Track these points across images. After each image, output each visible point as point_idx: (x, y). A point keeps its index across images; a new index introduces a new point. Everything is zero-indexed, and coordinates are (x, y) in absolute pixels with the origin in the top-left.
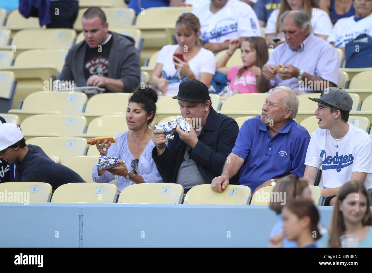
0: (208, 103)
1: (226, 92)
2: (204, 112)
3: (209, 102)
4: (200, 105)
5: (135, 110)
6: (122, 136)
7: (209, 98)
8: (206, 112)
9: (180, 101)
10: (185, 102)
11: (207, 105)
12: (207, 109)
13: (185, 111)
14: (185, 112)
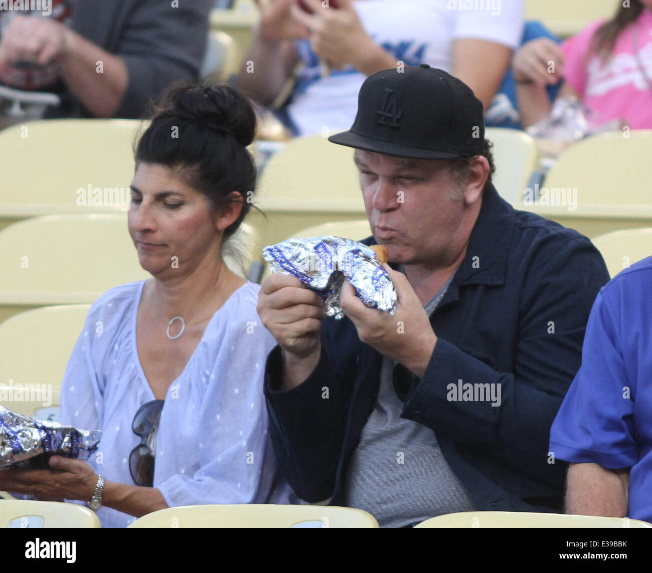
0: (478, 169)
1: (558, 122)
2: (461, 204)
3: (482, 163)
4: (445, 175)
5: (160, 198)
6: (118, 300)
7: (483, 147)
8: (466, 205)
9: (362, 156)
10: (381, 158)
11: (474, 177)
12: (473, 194)
13: (378, 195)
14: (381, 200)
